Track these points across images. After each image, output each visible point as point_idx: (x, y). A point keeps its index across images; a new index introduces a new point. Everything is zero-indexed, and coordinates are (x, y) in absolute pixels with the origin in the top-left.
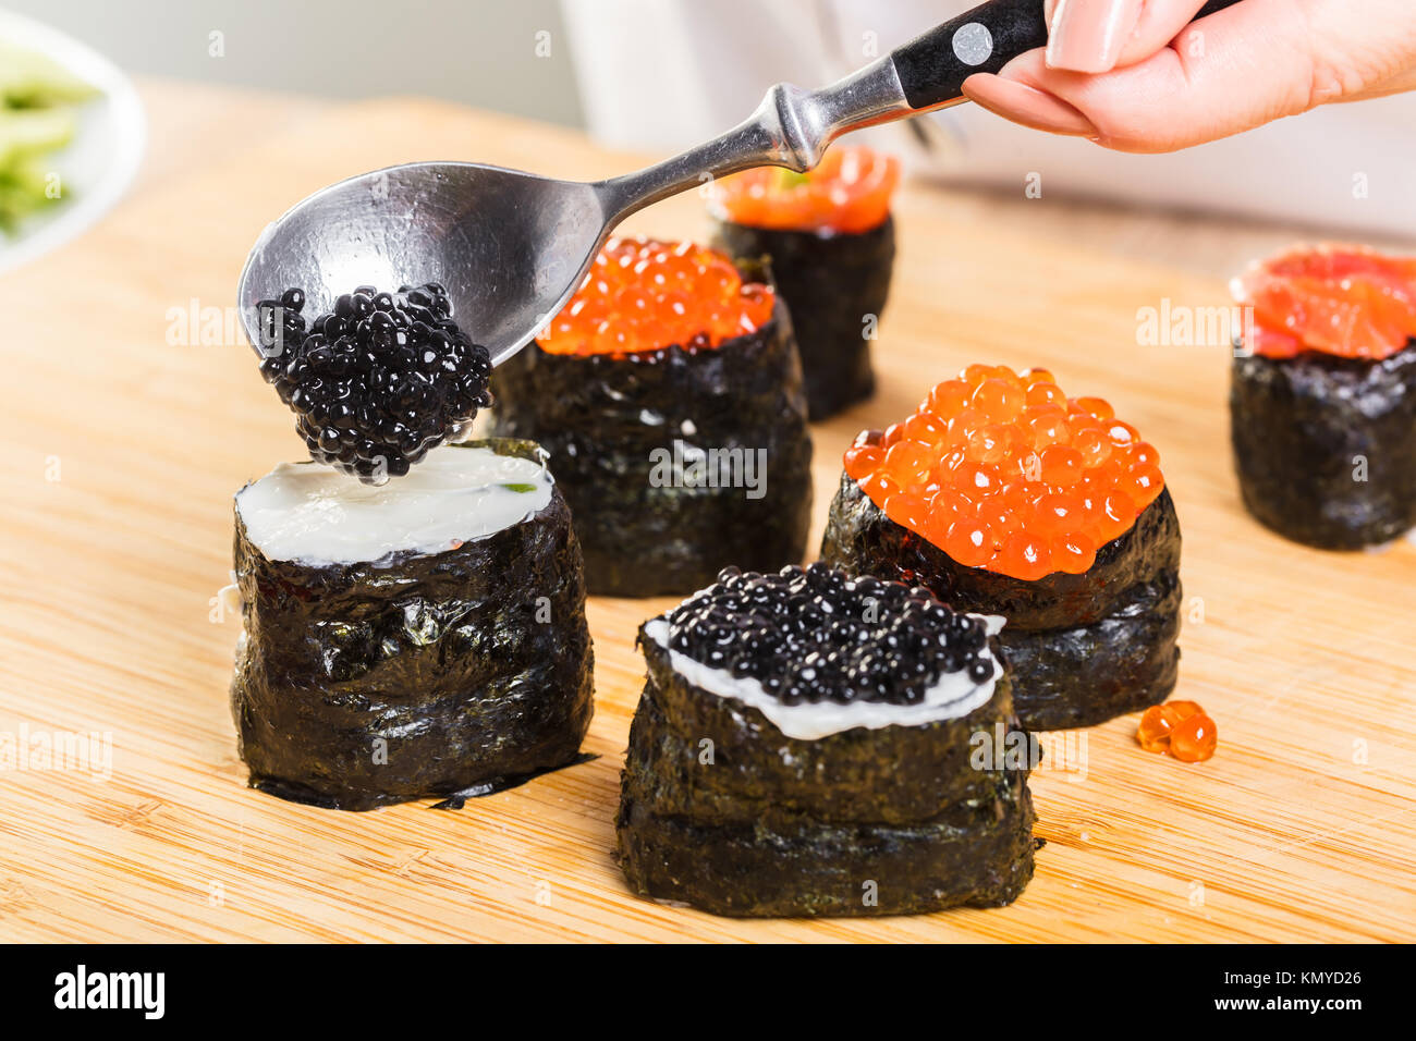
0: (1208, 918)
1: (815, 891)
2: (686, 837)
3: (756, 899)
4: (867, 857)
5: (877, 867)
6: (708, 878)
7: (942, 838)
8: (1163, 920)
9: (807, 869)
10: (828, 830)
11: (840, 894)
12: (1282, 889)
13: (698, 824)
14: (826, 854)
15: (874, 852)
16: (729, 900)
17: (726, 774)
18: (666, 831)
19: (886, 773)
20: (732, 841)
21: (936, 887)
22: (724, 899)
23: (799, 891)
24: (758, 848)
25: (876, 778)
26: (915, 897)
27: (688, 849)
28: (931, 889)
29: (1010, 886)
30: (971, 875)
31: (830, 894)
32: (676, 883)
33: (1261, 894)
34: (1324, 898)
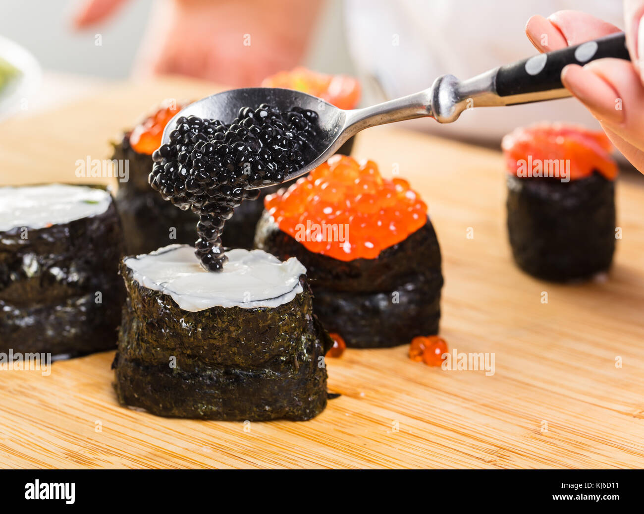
0: (410, 432)
1: (204, 402)
2: (141, 371)
3: (173, 405)
4: (229, 384)
5: (234, 390)
6: (150, 393)
7: (267, 377)
8: (386, 432)
9: (198, 390)
10: (209, 369)
11: (216, 405)
12: (455, 422)
13: (146, 364)
14: (208, 382)
15: (232, 382)
16: (161, 405)
17: (155, 334)
18: (131, 368)
19: (234, 335)
20: (161, 373)
21: (266, 405)
22: (158, 405)
23: (196, 402)
24: (174, 377)
25: (229, 337)
26: (255, 409)
27: (141, 378)
28: (263, 405)
29: (309, 409)
30: (285, 399)
31: (212, 405)
32: (136, 396)
33: (443, 424)
34: (474, 427)
